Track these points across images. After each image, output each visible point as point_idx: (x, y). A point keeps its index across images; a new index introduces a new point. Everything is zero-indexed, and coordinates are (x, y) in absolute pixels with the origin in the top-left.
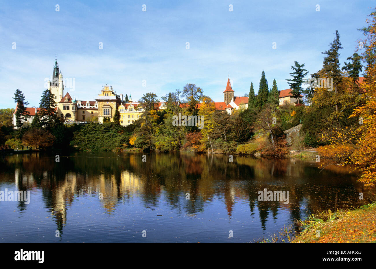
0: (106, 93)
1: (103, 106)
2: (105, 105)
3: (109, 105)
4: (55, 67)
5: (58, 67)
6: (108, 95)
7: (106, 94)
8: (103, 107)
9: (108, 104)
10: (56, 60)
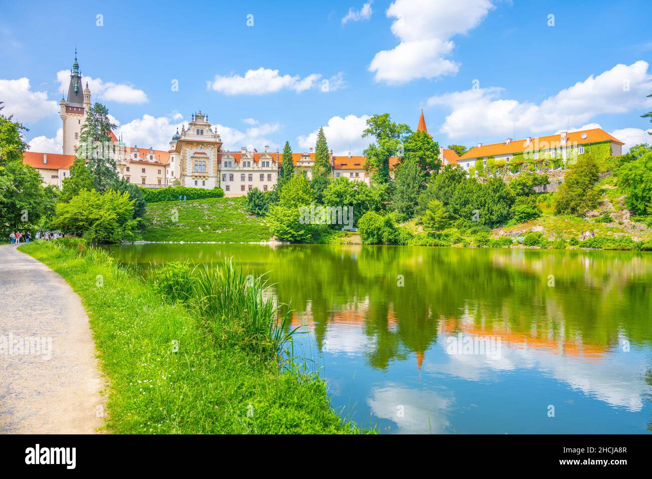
0: (200, 128)
1: (192, 155)
2: (196, 153)
3: (204, 153)
4: (73, 74)
5: (79, 75)
6: (202, 133)
7: (198, 131)
8: (192, 157)
9: (202, 151)
10: (76, 59)
